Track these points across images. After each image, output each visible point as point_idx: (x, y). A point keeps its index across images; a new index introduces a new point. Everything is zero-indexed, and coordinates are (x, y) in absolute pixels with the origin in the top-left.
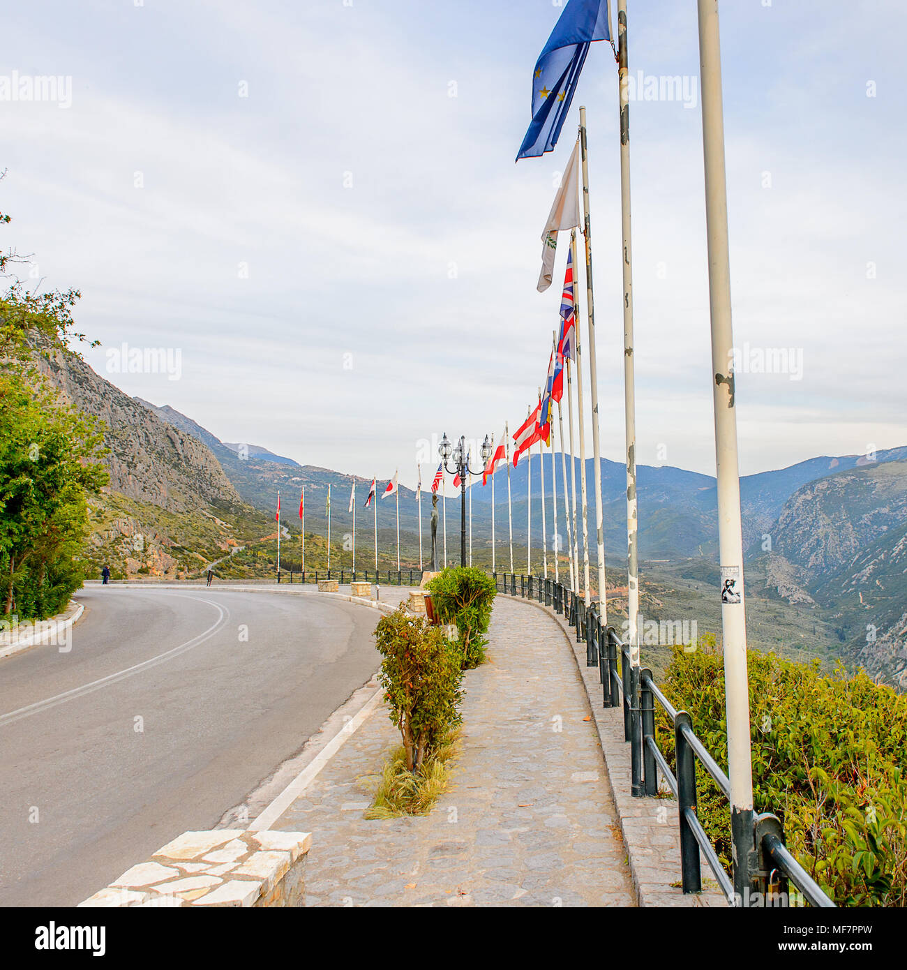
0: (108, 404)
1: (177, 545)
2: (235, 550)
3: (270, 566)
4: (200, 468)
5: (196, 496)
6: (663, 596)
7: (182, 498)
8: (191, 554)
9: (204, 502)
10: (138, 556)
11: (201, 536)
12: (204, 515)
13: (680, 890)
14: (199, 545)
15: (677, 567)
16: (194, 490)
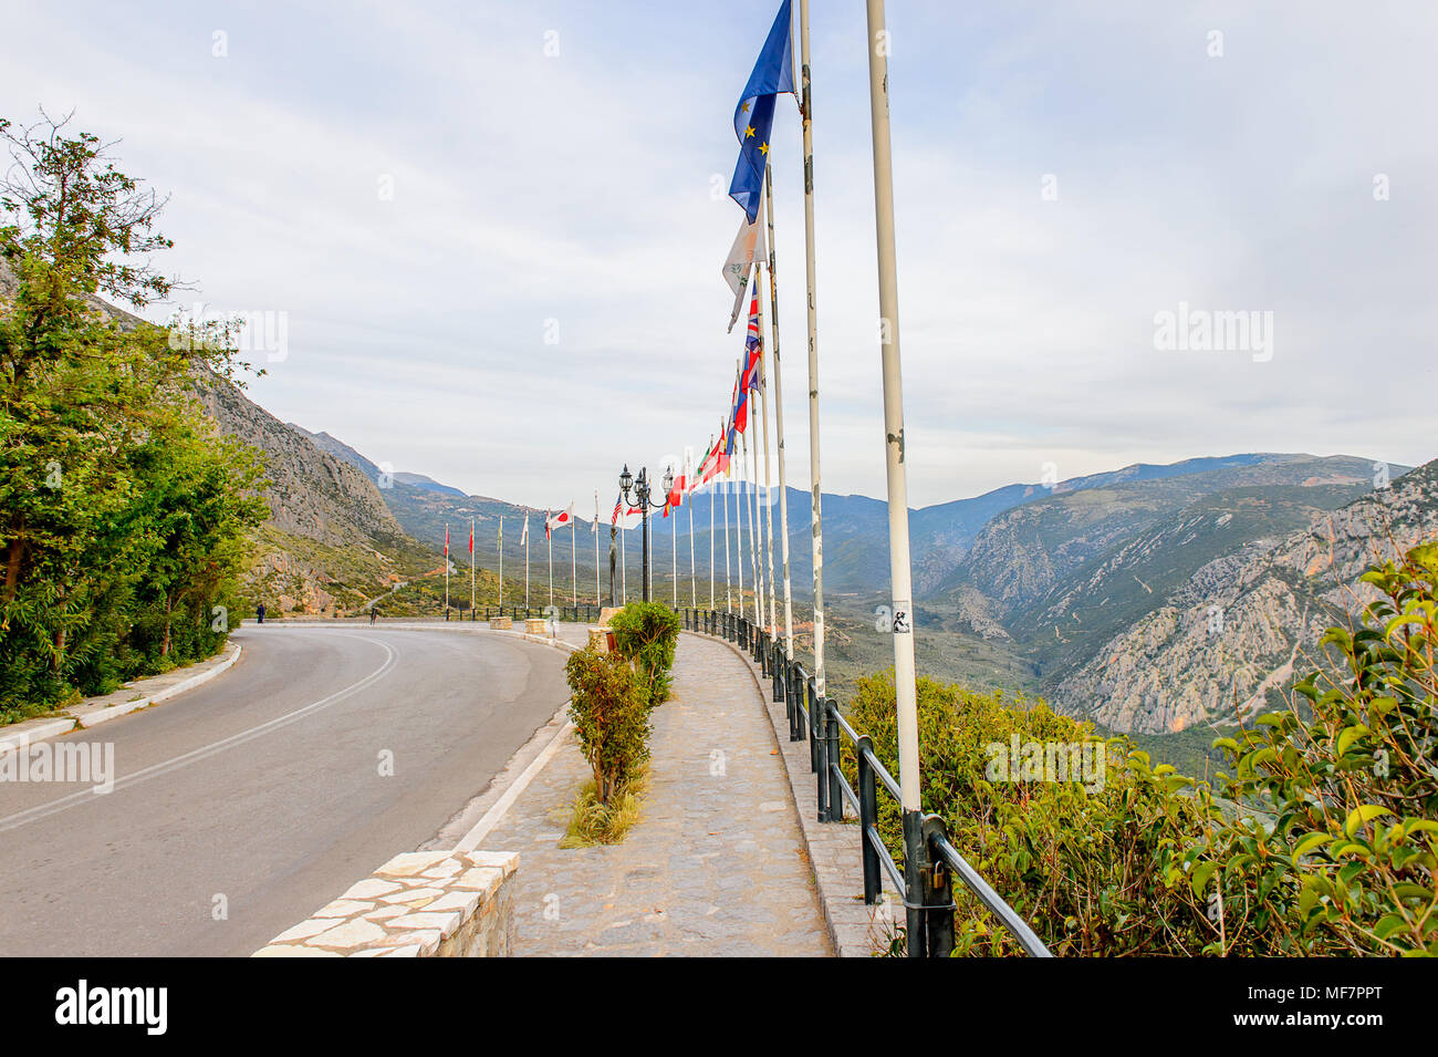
0: (259, 431)
1: (334, 581)
2: (397, 586)
3: (436, 602)
4: (360, 499)
5: (355, 529)
6: (854, 631)
7: (341, 531)
8: (350, 591)
9: (363, 535)
10: (292, 592)
11: (361, 571)
12: (364, 549)
13: (863, 902)
14: (358, 581)
15: (867, 601)
16: (352, 522)
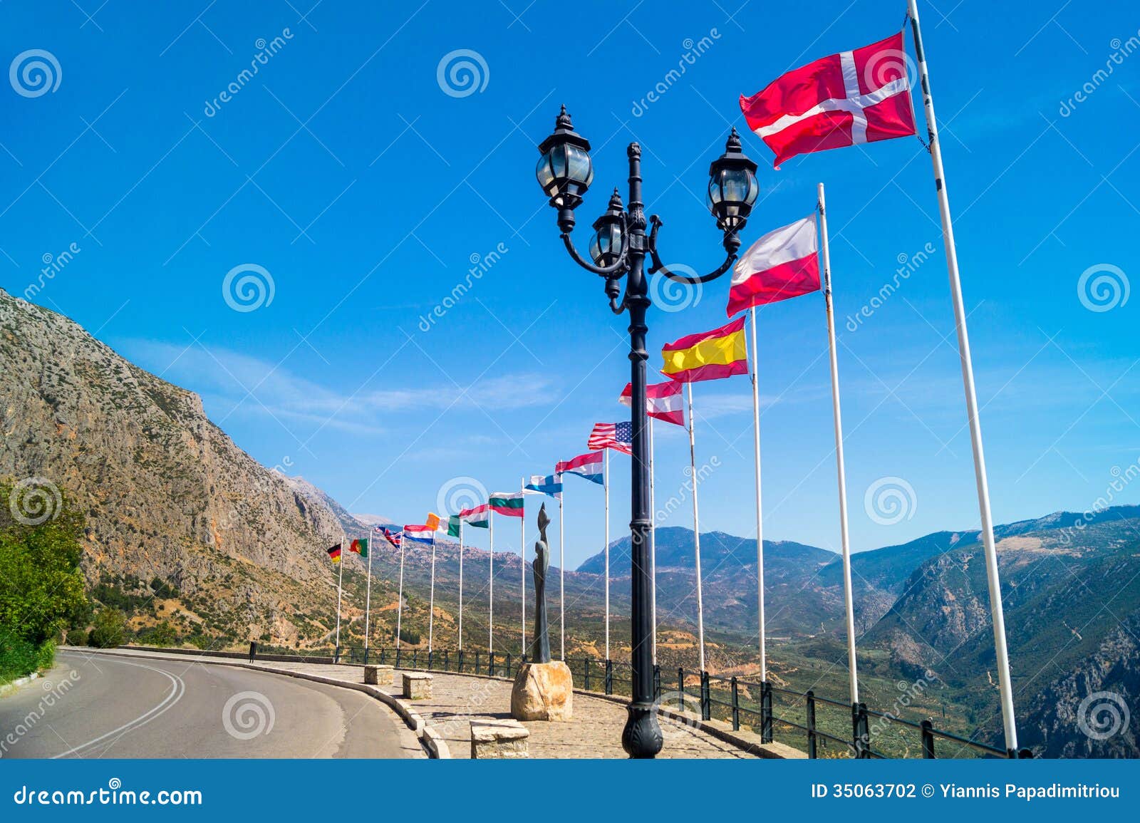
0: (244, 473)
1: (298, 613)
2: (354, 619)
3: (387, 636)
4: (326, 537)
5: (320, 565)
6: (786, 675)
7: (306, 567)
8: (312, 623)
9: (327, 570)
10: (261, 621)
11: (322, 605)
12: (326, 583)
14: (320, 614)
15: (800, 646)
16: (318, 558)
